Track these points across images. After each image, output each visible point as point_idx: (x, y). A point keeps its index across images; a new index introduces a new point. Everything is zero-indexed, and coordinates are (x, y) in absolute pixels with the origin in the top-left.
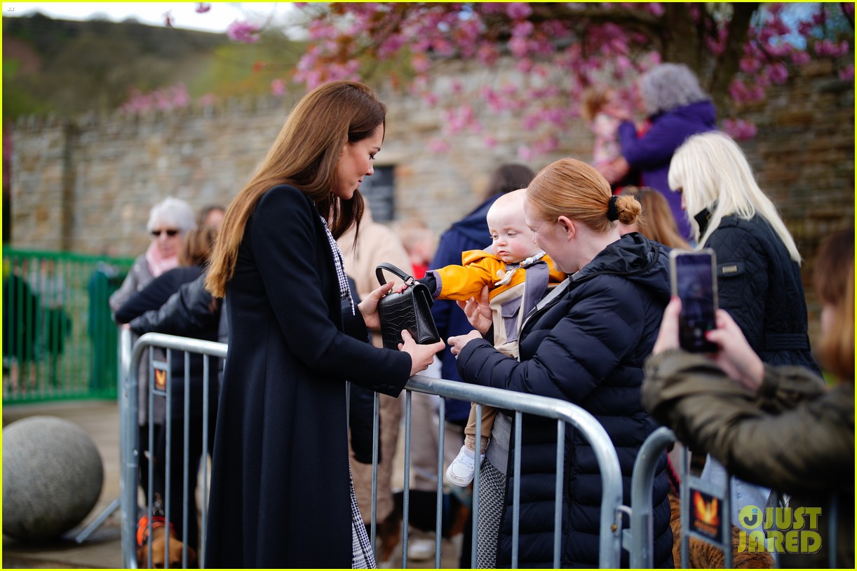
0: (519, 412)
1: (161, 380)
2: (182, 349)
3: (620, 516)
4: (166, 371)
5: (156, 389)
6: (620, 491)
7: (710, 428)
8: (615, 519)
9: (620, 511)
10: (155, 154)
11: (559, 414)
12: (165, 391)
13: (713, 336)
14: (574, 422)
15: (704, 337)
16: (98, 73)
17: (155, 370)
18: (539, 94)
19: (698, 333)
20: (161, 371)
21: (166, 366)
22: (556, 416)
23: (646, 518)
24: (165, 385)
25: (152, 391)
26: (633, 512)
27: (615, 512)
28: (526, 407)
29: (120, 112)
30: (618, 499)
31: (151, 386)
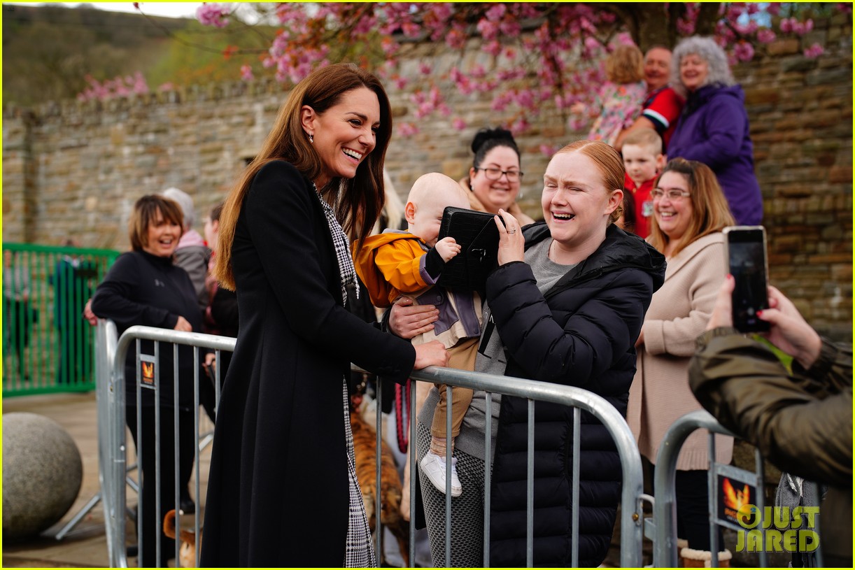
0: (532, 400)
1: (148, 373)
2: (171, 341)
3: (641, 504)
4: (153, 364)
5: (143, 382)
6: (641, 480)
7: (753, 415)
8: (636, 508)
9: (641, 499)
10: (118, 144)
11: (574, 401)
12: (153, 385)
13: (767, 314)
14: (591, 409)
15: (755, 317)
16: (53, 62)
17: (142, 362)
18: (507, 76)
19: (751, 311)
20: (148, 364)
21: (154, 359)
22: (572, 404)
23: (670, 505)
24: (153, 378)
25: (139, 385)
26: (656, 501)
27: (637, 500)
28: (539, 395)
29: (81, 99)
30: (639, 487)
31: (139, 380)
